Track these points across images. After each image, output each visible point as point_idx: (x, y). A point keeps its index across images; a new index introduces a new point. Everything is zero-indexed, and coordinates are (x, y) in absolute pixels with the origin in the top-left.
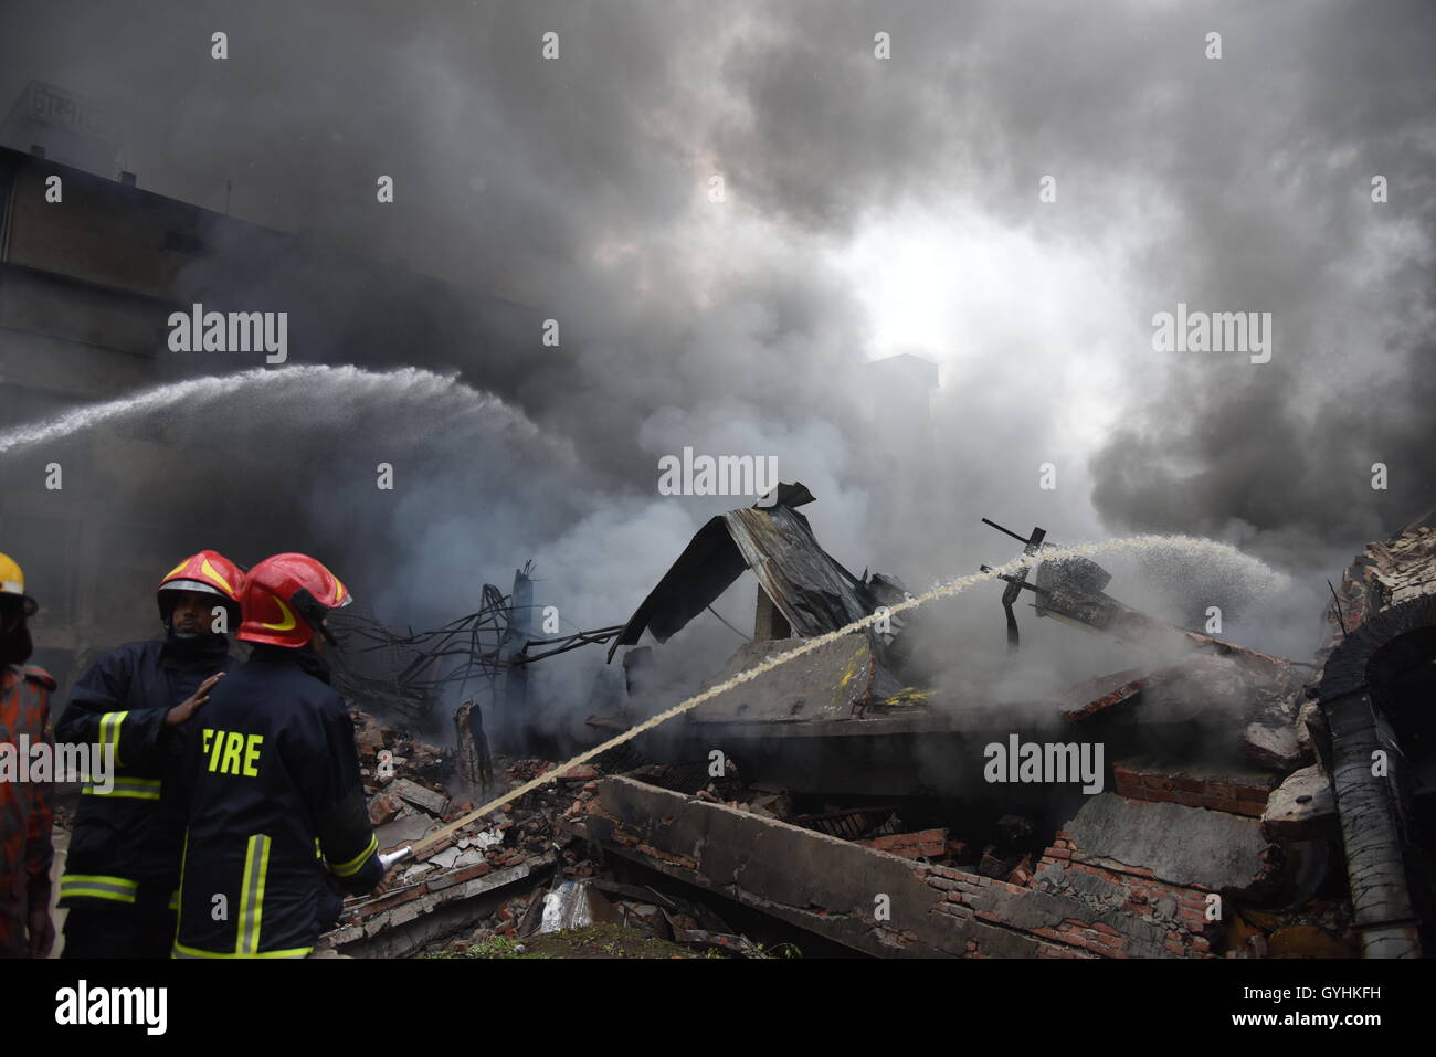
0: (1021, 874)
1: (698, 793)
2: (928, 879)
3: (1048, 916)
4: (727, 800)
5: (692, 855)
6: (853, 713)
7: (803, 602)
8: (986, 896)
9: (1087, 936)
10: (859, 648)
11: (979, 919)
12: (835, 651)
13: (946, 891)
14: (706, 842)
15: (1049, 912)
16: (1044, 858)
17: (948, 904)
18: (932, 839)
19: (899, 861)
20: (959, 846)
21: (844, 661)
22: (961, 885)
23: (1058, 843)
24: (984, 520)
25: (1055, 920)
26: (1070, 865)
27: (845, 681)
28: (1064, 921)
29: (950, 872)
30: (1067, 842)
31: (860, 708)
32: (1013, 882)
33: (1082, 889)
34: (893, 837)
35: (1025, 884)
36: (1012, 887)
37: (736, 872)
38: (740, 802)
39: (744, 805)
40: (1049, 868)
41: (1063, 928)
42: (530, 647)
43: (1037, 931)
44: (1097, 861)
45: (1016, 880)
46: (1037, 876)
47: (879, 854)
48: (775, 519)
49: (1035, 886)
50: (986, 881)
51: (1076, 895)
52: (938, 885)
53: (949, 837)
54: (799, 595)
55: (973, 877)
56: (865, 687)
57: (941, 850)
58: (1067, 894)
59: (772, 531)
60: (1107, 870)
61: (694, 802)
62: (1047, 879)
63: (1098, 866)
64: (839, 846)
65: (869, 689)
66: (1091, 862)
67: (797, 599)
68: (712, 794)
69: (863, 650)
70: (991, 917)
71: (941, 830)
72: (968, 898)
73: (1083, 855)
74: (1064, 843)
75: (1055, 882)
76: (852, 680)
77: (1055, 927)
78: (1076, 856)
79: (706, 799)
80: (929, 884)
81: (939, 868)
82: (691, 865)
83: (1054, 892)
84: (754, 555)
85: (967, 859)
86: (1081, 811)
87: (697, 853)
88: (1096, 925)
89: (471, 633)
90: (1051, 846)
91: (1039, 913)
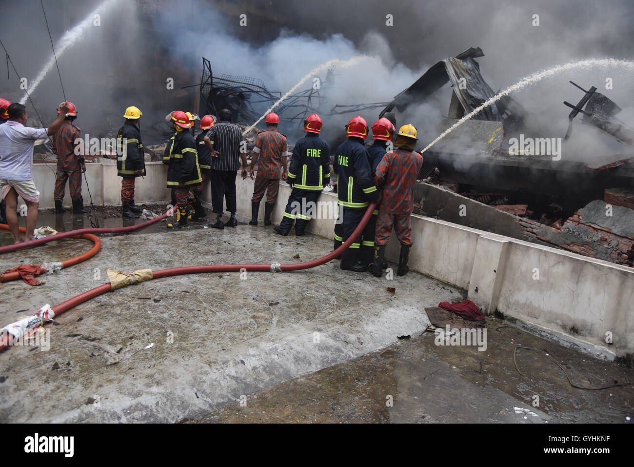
0: (558, 225)
1: (424, 180)
2: (520, 222)
3: (566, 241)
4: (436, 184)
5: (419, 203)
6: (493, 155)
7: (473, 103)
8: (543, 231)
9: (580, 249)
10: (498, 128)
11: (538, 238)
12: (487, 128)
13: (527, 227)
14: (426, 199)
15: (567, 239)
16: (568, 221)
17: (526, 232)
18: (522, 208)
19: (509, 215)
20: (531, 212)
21: (491, 132)
22: (532, 226)
23: (575, 216)
24: (570, 82)
25: (569, 242)
26: (578, 224)
27: (490, 141)
28: (572, 243)
29: (529, 221)
30: (579, 216)
31: (496, 153)
32: (554, 227)
33: (581, 233)
34: (505, 206)
35: (558, 229)
36: (554, 229)
37: (438, 211)
38: (440, 185)
39: (442, 186)
40: (569, 224)
41: (571, 245)
42: (337, 108)
43: (560, 245)
44: (589, 224)
45: (555, 227)
46: (564, 226)
47: (501, 211)
48: (465, 64)
49: (562, 230)
50: (543, 226)
51: (579, 235)
52: (524, 225)
53: (528, 208)
54: (472, 100)
55: (538, 224)
56: (499, 145)
57: (524, 213)
58: (576, 234)
59: (463, 69)
60: (593, 227)
61: (422, 183)
62: (568, 228)
63: (590, 226)
64: (484, 206)
65: (501, 146)
66: (587, 224)
67: (471, 102)
68: (429, 181)
69: (500, 129)
70: (543, 239)
71: (525, 205)
72: (535, 231)
73: (584, 221)
74: (577, 216)
75: (571, 229)
76: (494, 141)
77: (568, 245)
78: (581, 221)
79: (427, 182)
80: (520, 224)
81: (525, 219)
82: (419, 207)
83: (570, 233)
84: (455, 80)
85: (535, 217)
86: (587, 205)
87: (422, 203)
88: (584, 246)
89: (308, 98)
90: (572, 216)
91: (563, 239)
